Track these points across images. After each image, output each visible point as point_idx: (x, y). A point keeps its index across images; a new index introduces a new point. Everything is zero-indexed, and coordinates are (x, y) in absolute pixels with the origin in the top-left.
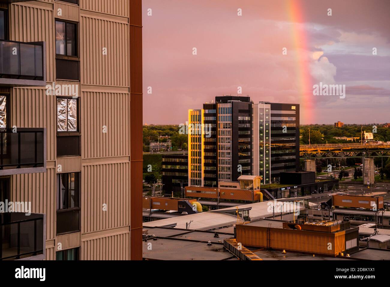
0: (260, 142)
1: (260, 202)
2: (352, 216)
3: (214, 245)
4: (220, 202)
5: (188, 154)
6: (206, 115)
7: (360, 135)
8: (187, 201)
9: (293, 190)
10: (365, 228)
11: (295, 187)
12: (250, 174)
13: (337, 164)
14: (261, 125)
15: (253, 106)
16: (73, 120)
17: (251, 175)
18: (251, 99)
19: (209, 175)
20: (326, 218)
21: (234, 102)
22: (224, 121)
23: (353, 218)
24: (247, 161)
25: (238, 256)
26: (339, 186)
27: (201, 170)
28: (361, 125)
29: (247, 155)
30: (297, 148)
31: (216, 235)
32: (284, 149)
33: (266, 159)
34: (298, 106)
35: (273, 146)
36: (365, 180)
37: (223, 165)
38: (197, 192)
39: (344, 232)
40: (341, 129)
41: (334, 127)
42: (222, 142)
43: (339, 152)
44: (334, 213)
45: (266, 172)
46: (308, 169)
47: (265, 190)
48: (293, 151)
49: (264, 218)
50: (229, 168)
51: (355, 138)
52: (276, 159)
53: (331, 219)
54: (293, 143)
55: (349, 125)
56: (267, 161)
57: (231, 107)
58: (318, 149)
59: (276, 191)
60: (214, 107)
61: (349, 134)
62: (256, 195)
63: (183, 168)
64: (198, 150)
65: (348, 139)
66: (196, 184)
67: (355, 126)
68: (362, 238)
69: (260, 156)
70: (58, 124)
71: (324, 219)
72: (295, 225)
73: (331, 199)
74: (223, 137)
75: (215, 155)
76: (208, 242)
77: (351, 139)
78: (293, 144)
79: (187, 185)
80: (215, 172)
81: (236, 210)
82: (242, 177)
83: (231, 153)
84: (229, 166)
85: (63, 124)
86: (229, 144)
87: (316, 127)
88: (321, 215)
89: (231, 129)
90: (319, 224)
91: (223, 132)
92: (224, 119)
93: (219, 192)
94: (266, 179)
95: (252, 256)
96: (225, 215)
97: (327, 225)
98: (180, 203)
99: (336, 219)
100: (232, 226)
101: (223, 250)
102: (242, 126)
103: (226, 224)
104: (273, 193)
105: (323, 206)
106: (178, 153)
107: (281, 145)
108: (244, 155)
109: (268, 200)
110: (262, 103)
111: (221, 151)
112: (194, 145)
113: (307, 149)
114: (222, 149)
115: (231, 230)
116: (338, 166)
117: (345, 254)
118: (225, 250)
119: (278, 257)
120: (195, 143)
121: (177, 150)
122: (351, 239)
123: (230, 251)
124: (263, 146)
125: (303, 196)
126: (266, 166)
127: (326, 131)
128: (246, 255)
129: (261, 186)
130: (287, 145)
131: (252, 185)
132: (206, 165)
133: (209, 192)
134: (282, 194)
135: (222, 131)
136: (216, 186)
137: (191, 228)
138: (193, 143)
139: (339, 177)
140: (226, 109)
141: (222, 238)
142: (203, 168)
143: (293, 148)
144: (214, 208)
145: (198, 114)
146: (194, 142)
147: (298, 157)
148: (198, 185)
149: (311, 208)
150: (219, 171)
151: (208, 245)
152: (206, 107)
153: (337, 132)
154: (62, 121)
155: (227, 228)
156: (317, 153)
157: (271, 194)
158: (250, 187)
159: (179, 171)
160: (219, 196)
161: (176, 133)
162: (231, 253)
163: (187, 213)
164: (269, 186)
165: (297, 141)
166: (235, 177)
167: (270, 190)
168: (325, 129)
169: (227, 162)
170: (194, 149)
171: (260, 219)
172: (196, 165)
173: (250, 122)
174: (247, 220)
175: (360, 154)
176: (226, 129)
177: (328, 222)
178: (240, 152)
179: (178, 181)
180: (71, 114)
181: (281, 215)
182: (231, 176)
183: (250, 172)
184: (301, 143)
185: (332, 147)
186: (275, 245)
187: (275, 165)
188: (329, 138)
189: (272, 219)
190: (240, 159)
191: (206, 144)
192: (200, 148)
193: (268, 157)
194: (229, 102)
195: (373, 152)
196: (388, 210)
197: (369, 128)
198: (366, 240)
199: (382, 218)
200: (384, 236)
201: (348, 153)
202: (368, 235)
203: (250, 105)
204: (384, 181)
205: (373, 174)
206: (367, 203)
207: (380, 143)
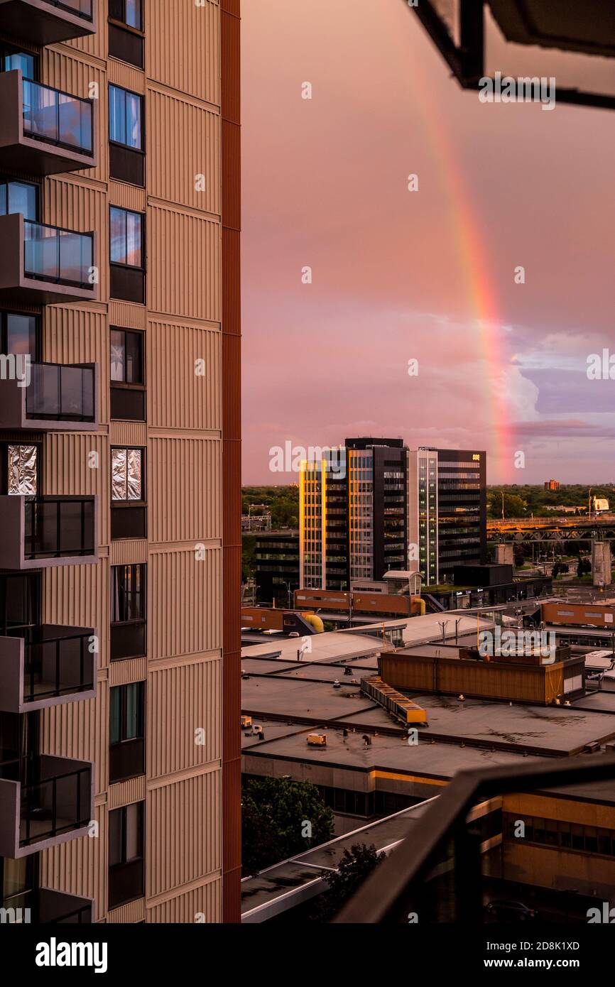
0: (420, 515)
1: (420, 615)
2: (574, 638)
3: (344, 687)
4: (353, 616)
5: (299, 535)
7: (588, 503)
8: (298, 614)
9: (476, 596)
10: (596, 658)
11: (479, 590)
12: (403, 568)
13: (548, 552)
14: (422, 486)
15: (409, 454)
16: (135, 482)
17: (406, 570)
18: (405, 443)
19: (334, 571)
21: (378, 448)
22: (360, 479)
23: (575, 641)
24: (399, 547)
25: (384, 705)
26: (553, 589)
27: (321, 562)
28: (588, 487)
29: (398, 537)
30: (482, 524)
31: (348, 671)
32: (460, 527)
33: (430, 544)
34: (483, 455)
35: (443, 521)
36: (595, 578)
37: (359, 554)
38: (315, 598)
39: (560, 666)
40: (556, 493)
41: (543, 489)
42: (357, 515)
43: (553, 532)
45: (430, 565)
46: (501, 561)
47: (429, 595)
48: (476, 530)
49: (429, 642)
50: (369, 559)
51: (579, 508)
52: (447, 544)
54: (474, 517)
55: (569, 486)
56: (432, 547)
57: (372, 455)
58: (517, 526)
59: (447, 597)
61: (569, 500)
62: (414, 603)
63: (292, 558)
64: (316, 529)
65: (568, 510)
66: (313, 586)
67: (579, 487)
68: (591, 675)
69: (420, 538)
70: (114, 489)
72: (478, 653)
73: (539, 611)
74: (359, 506)
75: (345, 537)
76: (334, 683)
77: (572, 509)
78: (477, 519)
79: (298, 587)
80: (345, 565)
81: (382, 628)
82: (391, 574)
83: (372, 534)
84: (369, 555)
85: (120, 489)
86: (368, 518)
87: (515, 490)
89: (372, 493)
91: (358, 499)
92: (360, 476)
93: (352, 600)
94: (430, 577)
95: (408, 705)
96: (362, 637)
98: (285, 617)
100: (373, 655)
101: (359, 696)
102: (392, 487)
103: (365, 651)
104: (442, 600)
105: (526, 622)
106: (282, 533)
107: (456, 519)
108: (393, 536)
109: (434, 612)
110: (424, 449)
111: (355, 530)
112: (309, 520)
113: (499, 527)
114: (356, 527)
115: (373, 662)
116: (550, 555)
117: (562, 702)
118: (362, 695)
119: (451, 706)
120: (312, 517)
121: (279, 529)
122: (572, 676)
123: (370, 698)
124: (426, 522)
125: (492, 605)
126: (430, 554)
127: (531, 496)
128: (398, 704)
129: (422, 588)
130: (466, 519)
131: (406, 587)
132: (329, 553)
133: (335, 600)
134: (458, 602)
135: (356, 496)
136: (347, 589)
137: (305, 658)
138: (308, 517)
139: (552, 574)
140: (364, 459)
141: (357, 676)
142: (324, 559)
143: (475, 524)
144: (343, 625)
145: (316, 469)
146: (309, 514)
147: (484, 538)
148: (316, 588)
149: (505, 625)
150: (352, 563)
151: (335, 687)
153: (549, 497)
154: (118, 484)
155: (366, 659)
156: (516, 533)
157: (439, 601)
158: (404, 590)
159: (285, 563)
160: (352, 605)
161: (279, 499)
162: (372, 700)
163: (298, 635)
164: (435, 589)
165: (482, 514)
166: (378, 575)
167: (437, 596)
168: (529, 493)
169: (364, 549)
170: (309, 526)
171: (421, 645)
172: (312, 553)
173: (404, 481)
174: (399, 646)
175: (588, 535)
176: (362, 494)
178: (387, 532)
179: (282, 581)
180: (132, 474)
181: (456, 638)
182: (371, 573)
183: (403, 565)
184: (489, 516)
185: (542, 524)
186: (446, 686)
187: (445, 554)
188: (536, 507)
189: (442, 643)
190: (386, 544)
191: (329, 517)
192: (320, 525)
193: (433, 540)
194: (370, 448)
195: (608, 530)
197: (601, 491)
198: (597, 679)
201: (568, 533)
202: (601, 670)
203: (404, 454)
205: (608, 568)
206: (600, 616)
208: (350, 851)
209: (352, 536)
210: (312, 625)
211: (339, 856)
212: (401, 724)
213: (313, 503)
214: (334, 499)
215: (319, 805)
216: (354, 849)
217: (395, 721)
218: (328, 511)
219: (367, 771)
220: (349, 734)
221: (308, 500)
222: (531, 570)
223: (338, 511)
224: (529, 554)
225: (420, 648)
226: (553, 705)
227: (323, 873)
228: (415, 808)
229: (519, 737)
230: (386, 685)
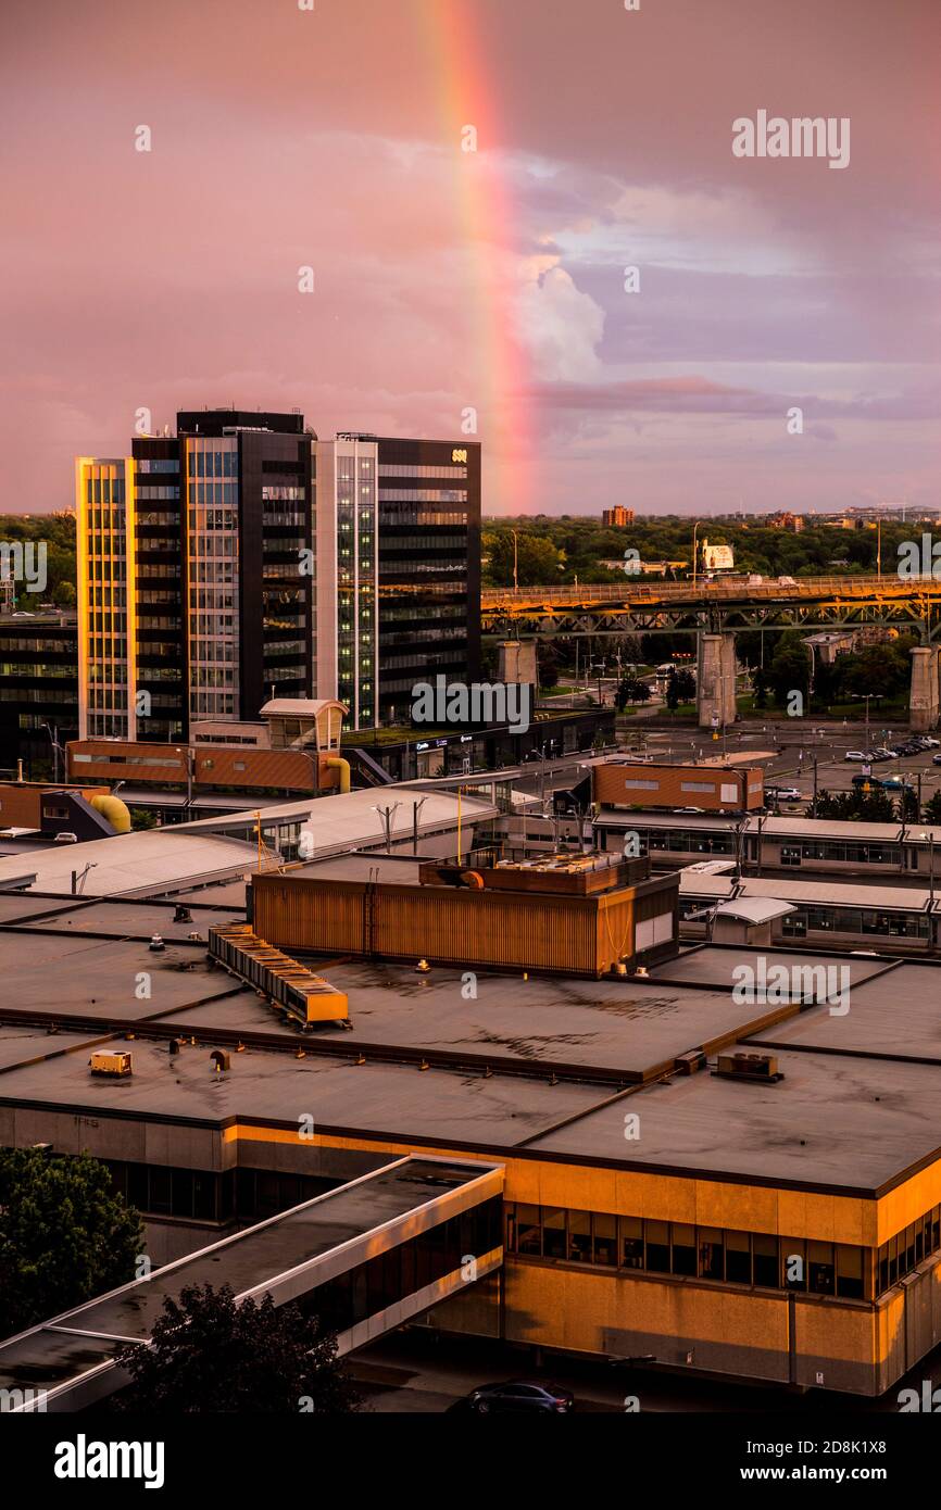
0: (340, 579)
1: (339, 791)
2: (658, 837)
3: (171, 950)
4: (195, 795)
5: (76, 624)
6: (141, 480)
7: (691, 554)
8: (74, 793)
9: (457, 751)
10: (701, 877)
11: (463, 739)
12: (303, 693)
13: (608, 657)
14: (344, 518)
15: (316, 448)
17: (310, 697)
18: (309, 424)
19: (157, 700)
20: (571, 844)
21: (249, 434)
22: (210, 501)
23: (660, 842)
24: (296, 647)
25: (258, 986)
26: (617, 734)
27: (126, 682)
28: (693, 520)
29: (293, 627)
30: (470, 600)
31: (182, 914)
32: (425, 605)
33: (361, 642)
34: (474, 450)
35: (388, 592)
36: (703, 710)
37: (208, 664)
38: (113, 759)
39: (628, 894)
40: (627, 532)
41: (600, 525)
42: (204, 580)
43: (618, 616)
44: (596, 828)
45: (360, 687)
46: (510, 677)
48: (459, 611)
49: (355, 850)
50: (229, 674)
51: (674, 565)
52: (398, 639)
53: (587, 849)
54: (456, 583)
55: (652, 518)
56: (365, 649)
57: (236, 450)
58: (545, 603)
59: (397, 753)
60: (171, 449)
61: (652, 549)
62: (327, 767)
63: (61, 673)
64: (114, 610)
65: (649, 568)
66: (109, 733)
67: (674, 521)
68: (691, 911)
69: (340, 629)
71: (563, 849)
72: (461, 871)
73: (587, 781)
74: (207, 559)
75: (178, 627)
76: (150, 940)
77: (659, 567)
78: (459, 587)
79: (75, 735)
80: (178, 688)
81: (255, 822)
82: (277, 706)
83: (236, 620)
84: (229, 665)
86: (229, 585)
87: (541, 526)
88: (554, 834)
89: (236, 533)
90: (546, 868)
91: (207, 544)
92: (210, 494)
94: (360, 711)
95: (308, 985)
96: (215, 842)
97: (572, 869)
98: (47, 801)
99: (604, 847)
100: (239, 879)
101: (204, 967)
102: (279, 519)
103: (218, 872)
104: (386, 760)
105: (560, 805)
106: (40, 618)
107: (416, 588)
108: (282, 625)
109: (367, 785)
110: (348, 436)
111: (199, 612)
112: (99, 589)
113: (506, 605)
114: (202, 606)
115: (236, 895)
116: (612, 663)
117: (632, 969)
118: (212, 966)
119: (401, 984)
120: (105, 584)
121: (35, 609)
122: (653, 916)
123: (230, 970)
124: (353, 593)
125: (491, 770)
126: (360, 663)
127: (574, 539)
128: (290, 983)
129: (344, 736)
130: (438, 588)
131: (310, 733)
132: (142, 661)
133: (157, 762)
134: (419, 764)
135: (202, 539)
136: (182, 738)
137: (88, 889)
138: (96, 584)
139: (616, 703)
140: (218, 457)
141: (201, 925)
142: (133, 674)
143: (456, 599)
144: (173, 816)
145: (113, 476)
146: (99, 578)
147: (476, 630)
148: (115, 737)
149: (517, 811)
150: (194, 684)
151: (153, 949)
152: (142, 448)
153: (612, 542)
155: (222, 889)
156: (541, 618)
157: (380, 763)
158: (305, 739)
159: (45, 684)
160: (194, 772)
162: (232, 976)
163: (74, 838)
164: (371, 737)
165: (473, 577)
166: (249, 709)
167: (376, 752)
168: (571, 534)
169: (220, 652)
170: (99, 604)
171: (339, 856)
172: (105, 661)
173: (305, 506)
174: (292, 859)
176: (216, 533)
177: (576, 858)
178: (269, 616)
179: (39, 722)
181: (414, 839)
182: (235, 704)
183: (303, 688)
184: (487, 581)
185: (594, 598)
186: (388, 944)
187: (395, 663)
188: (585, 563)
189: (383, 852)
190: (267, 642)
191: (142, 584)
192: (121, 601)
193: (368, 633)
194: (232, 433)
195: (731, 612)
196: (778, 814)
197: (719, 530)
198: (703, 919)
199: (757, 840)
200: (764, 902)
201: (649, 618)
202: (709, 902)
203: (305, 446)
204: (766, 713)
205: (730, 690)
206: (711, 789)
207: (757, 581)
208: (176, 1299)
209: (193, 625)
210: (105, 815)
211: (154, 1310)
212: (295, 1025)
213: (108, 552)
214: (154, 544)
215: (112, 1205)
216: (187, 1296)
217: (281, 1018)
218: (141, 570)
219: (218, 1126)
220: (182, 1050)
221: (95, 546)
222: (572, 695)
223: (162, 571)
224: (569, 662)
225: (338, 863)
226: (612, 976)
227: (118, 1348)
228: (321, 1202)
229: (541, 1044)
230: (263, 943)
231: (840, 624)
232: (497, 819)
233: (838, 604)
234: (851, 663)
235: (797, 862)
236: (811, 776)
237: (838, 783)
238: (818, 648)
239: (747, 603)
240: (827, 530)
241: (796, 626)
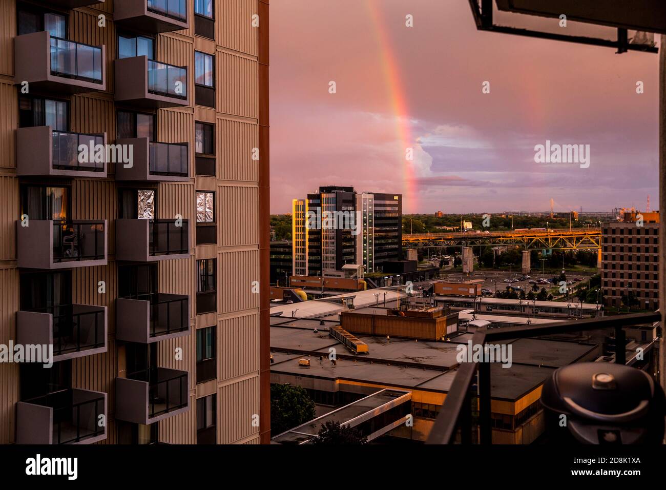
0: (363, 232)
1: (363, 290)
2: (452, 303)
3: (320, 332)
4: (324, 291)
5: (292, 244)
6: (310, 205)
7: (460, 224)
8: (292, 290)
9: (396, 279)
11: (397, 276)
12: (353, 263)
13: (437, 253)
14: (364, 215)
15: (357, 196)
17: (355, 264)
18: (355, 189)
19: (314, 265)
20: (428, 305)
21: (338, 192)
23: (452, 305)
24: (351, 250)
25: (343, 342)
26: (440, 275)
27: (305, 260)
28: (460, 215)
29: (351, 245)
30: (399, 237)
31: (322, 323)
32: (386, 239)
33: (369, 249)
34: (400, 196)
35: (376, 235)
36: (464, 268)
38: (302, 281)
39: (445, 318)
40: (442, 218)
41: (434, 217)
42: (326, 232)
43: (440, 242)
44: (435, 300)
45: (369, 261)
46: (410, 258)
47: (369, 279)
48: (396, 241)
49: (369, 306)
50: (333, 258)
51: (455, 227)
52: (379, 249)
53: (432, 306)
55: (449, 214)
56: (370, 251)
57: (335, 197)
58: (420, 238)
59: (379, 279)
60: (318, 197)
61: (449, 223)
62: (360, 283)
63: (288, 257)
64: (302, 240)
65: (448, 229)
66: (301, 274)
67: (455, 215)
68: (462, 323)
69: (363, 245)
71: (426, 306)
72: (398, 311)
73: (432, 287)
75: (320, 245)
76: (314, 330)
77: (451, 228)
78: (396, 234)
79: (292, 274)
80: (319, 262)
81: (341, 298)
82: (346, 266)
83: (335, 243)
84: (333, 255)
86: (333, 234)
87: (418, 217)
88: (423, 302)
90: (422, 311)
92: (328, 209)
93: (324, 281)
94: (369, 268)
95: (357, 342)
96: (330, 304)
97: (429, 311)
98: (285, 292)
99: (437, 305)
100: (337, 314)
101: (328, 337)
103: (331, 312)
104: (376, 281)
105: (424, 294)
106: (282, 242)
107: (384, 234)
108: (347, 244)
109: (371, 288)
110: (365, 193)
112: (298, 235)
113: (409, 239)
114: (326, 239)
115: (336, 318)
116: (438, 255)
117: (446, 339)
118: (331, 337)
119: (382, 342)
120: (300, 233)
121: (280, 240)
122: (452, 324)
124: (367, 236)
126: (369, 255)
128: (352, 342)
129: (365, 274)
130: (390, 234)
131: (355, 274)
132: (310, 254)
133: (314, 282)
134: (385, 283)
136: (320, 275)
137: (297, 315)
139: (440, 266)
140: (330, 199)
141: (327, 326)
142: (307, 258)
143: (396, 237)
144: (318, 296)
145: (302, 204)
146: (298, 232)
147: (400, 246)
149: (412, 296)
150: (324, 260)
151: (315, 332)
152: (310, 197)
153: (437, 221)
155: (332, 316)
156: (419, 242)
157: (374, 282)
159: (284, 260)
160: (324, 284)
161: (280, 223)
162: (336, 339)
163: (292, 302)
164: (372, 275)
165: (399, 231)
166: (339, 267)
167: (373, 279)
168: (426, 219)
169: (331, 252)
170: (298, 238)
171: (364, 307)
172: (300, 254)
174: (351, 308)
175: (460, 243)
177: (430, 308)
178: (344, 242)
179: (282, 271)
181: (384, 303)
182: (335, 266)
183: (353, 261)
184: (403, 232)
185: (434, 237)
186: (379, 331)
187: (377, 255)
188: (430, 227)
189: (376, 306)
190: (344, 249)
191: (310, 233)
192: (304, 238)
193: (371, 246)
194: (333, 192)
195: (472, 240)
196: (485, 297)
197: (468, 218)
198: (465, 326)
199: (480, 304)
200: (482, 321)
201: (448, 242)
202: (467, 321)
203: (354, 196)
204: (482, 269)
205: (471, 262)
206: (467, 290)
207: (479, 232)
209: (324, 251)
210: (300, 296)
211: (319, 428)
212: (354, 353)
213: (301, 224)
217: (350, 351)
219: (334, 380)
221: (297, 223)
222: (427, 264)
224: (426, 254)
226: (440, 341)
227: (309, 437)
228: (361, 400)
229: (421, 359)
230: (345, 331)
231: (502, 244)
232: (407, 298)
233: (502, 238)
234: (505, 255)
235: (491, 310)
236: (495, 286)
237: (502, 288)
238: (496, 251)
239: (476, 238)
240: (498, 218)
241: (490, 244)
